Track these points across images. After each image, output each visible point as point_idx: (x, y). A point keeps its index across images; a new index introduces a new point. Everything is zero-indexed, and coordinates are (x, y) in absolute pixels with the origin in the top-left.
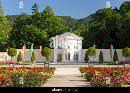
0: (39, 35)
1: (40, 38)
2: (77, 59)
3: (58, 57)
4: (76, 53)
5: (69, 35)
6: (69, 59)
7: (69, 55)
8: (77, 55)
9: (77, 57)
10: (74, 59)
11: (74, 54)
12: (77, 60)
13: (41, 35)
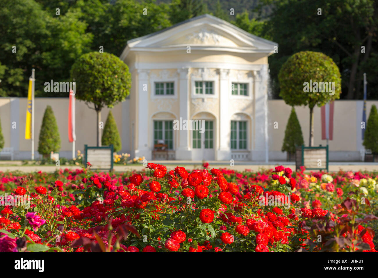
0: (48, 33)
1: (53, 48)
2: (243, 145)
3: (157, 135)
4: (239, 119)
5: (214, 31)
6: (210, 144)
7: (210, 124)
8: (243, 125)
9: (244, 135)
10: (233, 145)
11: (232, 122)
12: (245, 147)
13: (56, 33)
